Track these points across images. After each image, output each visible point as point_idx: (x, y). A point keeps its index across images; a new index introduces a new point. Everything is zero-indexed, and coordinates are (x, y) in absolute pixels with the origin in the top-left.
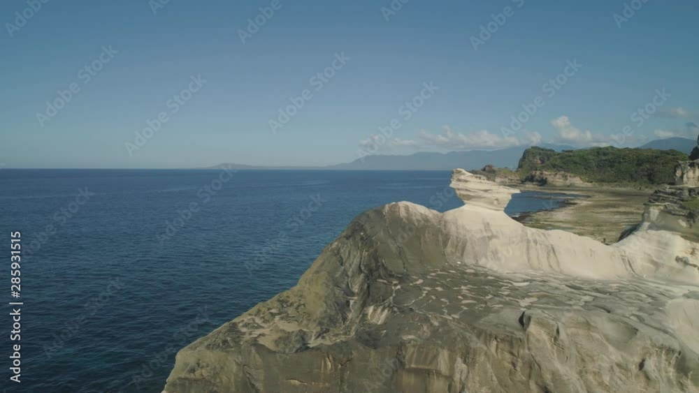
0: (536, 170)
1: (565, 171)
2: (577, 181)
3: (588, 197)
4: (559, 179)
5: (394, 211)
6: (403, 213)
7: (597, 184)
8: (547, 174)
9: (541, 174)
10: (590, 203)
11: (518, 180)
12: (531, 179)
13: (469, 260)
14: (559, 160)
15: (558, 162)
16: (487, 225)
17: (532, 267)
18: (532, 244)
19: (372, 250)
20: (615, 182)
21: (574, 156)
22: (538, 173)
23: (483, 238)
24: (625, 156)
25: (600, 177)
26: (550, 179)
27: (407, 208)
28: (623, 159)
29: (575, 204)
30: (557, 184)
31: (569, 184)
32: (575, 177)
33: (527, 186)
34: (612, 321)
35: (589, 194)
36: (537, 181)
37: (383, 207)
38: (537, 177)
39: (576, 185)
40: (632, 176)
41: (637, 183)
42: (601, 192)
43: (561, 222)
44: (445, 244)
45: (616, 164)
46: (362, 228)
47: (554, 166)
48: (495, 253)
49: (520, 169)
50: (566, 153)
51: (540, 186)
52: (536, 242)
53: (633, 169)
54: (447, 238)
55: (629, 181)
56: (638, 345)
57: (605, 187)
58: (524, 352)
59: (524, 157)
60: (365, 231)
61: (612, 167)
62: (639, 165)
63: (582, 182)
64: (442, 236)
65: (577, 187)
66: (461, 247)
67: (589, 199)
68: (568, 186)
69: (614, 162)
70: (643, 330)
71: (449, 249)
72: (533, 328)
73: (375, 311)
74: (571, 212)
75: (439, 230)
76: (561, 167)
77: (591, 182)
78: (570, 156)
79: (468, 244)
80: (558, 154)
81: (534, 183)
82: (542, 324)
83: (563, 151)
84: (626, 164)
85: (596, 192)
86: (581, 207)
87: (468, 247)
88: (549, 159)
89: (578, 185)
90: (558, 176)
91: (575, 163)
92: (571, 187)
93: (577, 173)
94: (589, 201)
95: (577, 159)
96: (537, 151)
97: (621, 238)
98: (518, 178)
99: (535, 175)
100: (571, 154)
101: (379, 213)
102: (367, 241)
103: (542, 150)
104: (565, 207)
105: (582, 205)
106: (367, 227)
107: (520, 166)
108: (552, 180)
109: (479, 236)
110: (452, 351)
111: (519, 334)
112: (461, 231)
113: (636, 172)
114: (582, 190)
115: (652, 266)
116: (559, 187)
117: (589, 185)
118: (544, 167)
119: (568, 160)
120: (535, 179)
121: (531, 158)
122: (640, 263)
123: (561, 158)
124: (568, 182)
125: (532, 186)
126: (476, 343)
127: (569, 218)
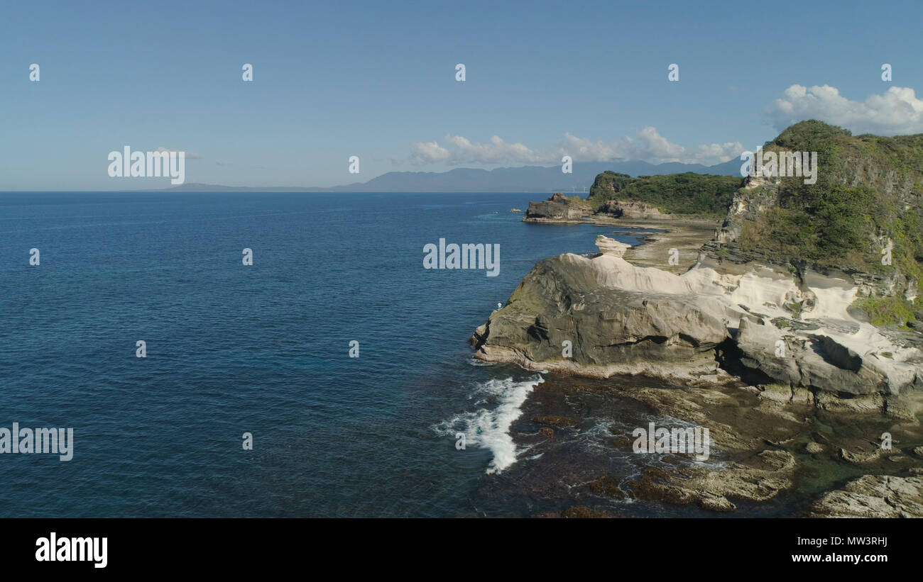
0: (611, 199)
1: (642, 201)
2: (655, 212)
3: (666, 232)
4: (636, 210)
5: (566, 259)
6: (571, 260)
7: (675, 216)
8: (623, 204)
9: (616, 204)
10: (668, 239)
11: (590, 210)
12: (605, 209)
13: (609, 284)
14: (635, 188)
15: (635, 190)
16: (616, 266)
17: (639, 289)
18: (638, 276)
19: (561, 280)
20: (694, 213)
21: (651, 184)
22: (613, 202)
23: (615, 273)
24: (705, 184)
25: (678, 208)
26: (626, 210)
27: (572, 257)
28: (703, 188)
29: (654, 240)
30: (634, 216)
31: (645, 216)
32: (652, 208)
33: (601, 218)
34: (676, 302)
35: (667, 228)
36: (612, 212)
37: (559, 256)
38: (611, 208)
39: (653, 217)
40: (711, 207)
41: (716, 215)
42: (678, 226)
43: (644, 260)
44: (596, 277)
45: (695, 193)
46: (551, 269)
47: (630, 195)
48: (620, 280)
49: (591, 198)
50: (643, 180)
51: (615, 218)
52: (640, 275)
53: (713, 199)
54: (597, 273)
55: (708, 212)
56: (685, 309)
57: (685, 220)
58: (645, 313)
59: (596, 184)
60: (553, 270)
61: (690, 196)
62: (719, 194)
63: (659, 213)
64: (594, 272)
65: (654, 220)
66: (605, 278)
67: (667, 235)
68: (646, 219)
69: (693, 191)
70: (687, 305)
71: (598, 279)
72: (648, 305)
73: (577, 306)
74: (651, 250)
75: (592, 269)
76: (637, 196)
77: (670, 213)
78: (647, 184)
79: (608, 276)
80: (634, 181)
81: (609, 214)
82: (651, 303)
83: (640, 177)
84: (705, 193)
85: (674, 226)
86: (660, 245)
87: (608, 278)
88: (623, 186)
89: (656, 217)
90: (634, 207)
91: (653, 191)
92: (648, 219)
93: (655, 203)
94: (667, 237)
95: (655, 187)
96: (610, 176)
97: (689, 270)
98: (590, 208)
99: (610, 205)
100: (648, 181)
101: (557, 260)
102: (557, 276)
103: (616, 175)
104: (644, 244)
105: (661, 241)
106: (554, 268)
107: (592, 194)
108: (628, 211)
109: (612, 272)
110: (621, 313)
111: (643, 307)
112: (604, 269)
113: (716, 202)
114: (661, 224)
115: (701, 287)
116: (638, 219)
117: (668, 216)
118: (618, 196)
119: (645, 189)
120: (609, 210)
121: (604, 185)
122: (695, 285)
123: (638, 186)
124: (645, 214)
125: (606, 218)
126: (629, 310)
127: (651, 256)
